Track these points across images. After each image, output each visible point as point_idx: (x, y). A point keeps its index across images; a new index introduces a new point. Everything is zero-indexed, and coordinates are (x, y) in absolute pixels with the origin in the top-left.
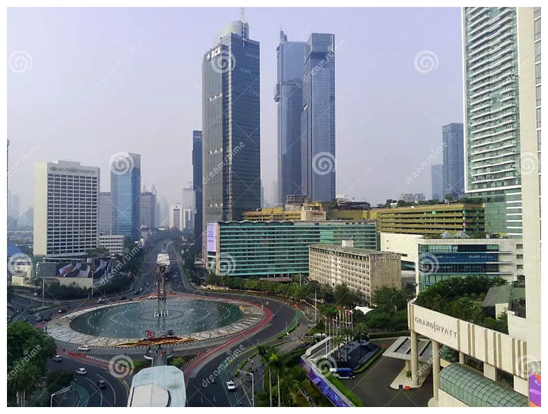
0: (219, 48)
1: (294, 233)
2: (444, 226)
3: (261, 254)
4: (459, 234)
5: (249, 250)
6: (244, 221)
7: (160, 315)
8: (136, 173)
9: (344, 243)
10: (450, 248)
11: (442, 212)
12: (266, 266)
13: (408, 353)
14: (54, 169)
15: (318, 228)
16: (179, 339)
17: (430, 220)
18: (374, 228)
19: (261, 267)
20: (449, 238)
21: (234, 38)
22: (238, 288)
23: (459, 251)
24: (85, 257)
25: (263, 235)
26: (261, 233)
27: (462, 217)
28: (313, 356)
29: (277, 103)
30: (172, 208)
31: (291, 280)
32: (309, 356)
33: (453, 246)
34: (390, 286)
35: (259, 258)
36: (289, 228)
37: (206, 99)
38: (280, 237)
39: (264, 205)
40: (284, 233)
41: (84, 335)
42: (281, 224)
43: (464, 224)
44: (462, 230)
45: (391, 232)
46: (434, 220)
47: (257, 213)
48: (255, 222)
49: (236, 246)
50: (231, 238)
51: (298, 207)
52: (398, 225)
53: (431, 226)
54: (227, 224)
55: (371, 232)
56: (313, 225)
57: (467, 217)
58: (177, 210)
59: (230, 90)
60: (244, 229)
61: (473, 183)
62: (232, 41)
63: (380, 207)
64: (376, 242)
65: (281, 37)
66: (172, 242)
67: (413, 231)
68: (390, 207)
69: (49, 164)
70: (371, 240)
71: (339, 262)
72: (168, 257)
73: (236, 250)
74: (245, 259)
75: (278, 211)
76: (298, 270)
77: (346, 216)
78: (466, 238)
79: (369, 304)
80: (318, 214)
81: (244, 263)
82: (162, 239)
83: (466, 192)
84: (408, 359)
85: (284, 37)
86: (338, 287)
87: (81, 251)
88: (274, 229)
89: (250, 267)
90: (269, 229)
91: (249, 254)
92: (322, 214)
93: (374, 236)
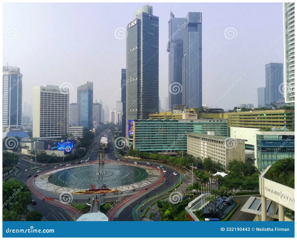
0: (136, 21)
1: (178, 126)
2: (272, 123)
3: (159, 138)
4: (282, 128)
5: (152, 136)
6: (149, 119)
7: (100, 174)
8: (90, 93)
9: (209, 133)
10: (278, 137)
11: (270, 115)
12: (161, 146)
13: (258, 210)
14: (44, 90)
15: (192, 124)
16: (109, 190)
17: (263, 120)
18: (226, 124)
19: (159, 146)
20: (276, 131)
21: (144, 15)
22: (145, 158)
23: (283, 139)
24: (60, 139)
25: (160, 127)
26: (159, 126)
27: (284, 118)
28: (192, 208)
29: (169, 52)
30: (110, 112)
31: (176, 154)
32: (190, 208)
33: (279, 136)
34: (238, 160)
35: (158, 141)
36: (175, 124)
37: (128, 50)
38: (170, 129)
39: (160, 111)
40: (173, 126)
41: (55, 186)
42: (171, 121)
43: (285, 122)
44: (284, 126)
45: (237, 126)
46: (265, 120)
47: (157, 115)
48: (155, 120)
49: (145, 134)
50: (141, 129)
51: (180, 111)
52: (241, 122)
53: (263, 123)
54: (139, 121)
55: (224, 126)
56: (189, 122)
57: (287, 118)
58: (113, 113)
59: (142, 45)
60: (149, 124)
61: (290, 96)
62: (143, 16)
63: (230, 111)
64: (227, 132)
65: (171, 15)
66: (110, 130)
67: (251, 126)
68: (236, 111)
69: (41, 87)
70: (224, 131)
71: (206, 144)
72: (107, 139)
73: (145, 136)
74: (150, 141)
75: (169, 114)
76: (180, 148)
77: (209, 117)
78: (287, 131)
79: (225, 171)
80: (193, 116)
81: (149, 143)
82: (105, 129)
83: (286, 102)
84: (259, 214)
85: (172, 15)
86: (206, 160)
87: (59, 135)
88: (166, 124)
89: (153, 146)
90: (164, 124)
91: (152, 139)
92: (195, 116)
93: (226, 128)
